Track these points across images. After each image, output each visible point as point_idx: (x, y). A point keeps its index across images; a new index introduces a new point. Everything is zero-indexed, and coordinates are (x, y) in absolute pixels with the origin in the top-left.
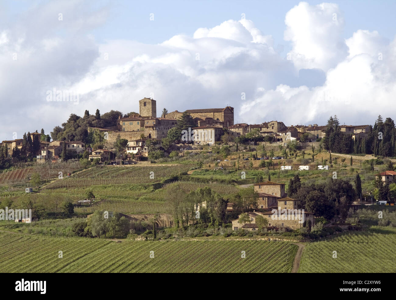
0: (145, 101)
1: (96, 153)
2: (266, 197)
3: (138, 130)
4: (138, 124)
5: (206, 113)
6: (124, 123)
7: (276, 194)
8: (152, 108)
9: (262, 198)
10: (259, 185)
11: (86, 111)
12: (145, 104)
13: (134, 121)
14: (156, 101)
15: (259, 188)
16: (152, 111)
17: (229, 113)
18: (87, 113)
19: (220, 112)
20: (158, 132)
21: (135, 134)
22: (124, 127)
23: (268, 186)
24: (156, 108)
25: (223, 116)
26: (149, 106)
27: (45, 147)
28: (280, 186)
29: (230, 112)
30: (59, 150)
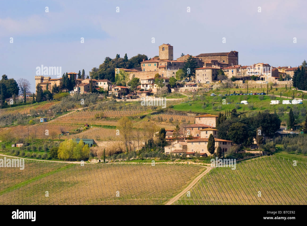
0: (164, 46)
1: (115, 89)
2: (201, 127)
3: (155, 70)
4: (155, 65)
5: (214, 56)
6: (144, 64)
7: (212, 124)
8: (169, 53)
9: (198, 128)
10: (199, 117)
11: (117, 55)
12: (163, 49)
13: (152, 63)
14: (173, 47)
15: (199, 119)
16: (169, 55)
17: (233, 57)
18: (118, 56)
19: (225, 55)
20: (169, 72)
21: (151, 73)
22: (144, 68)
23: (206, 118)
24: (173, 52)
25: (228, 59)
26: (167, 51)
27: (77, 85)
28: (215, 118)
29: (234, 55)
30: (88, 86)
